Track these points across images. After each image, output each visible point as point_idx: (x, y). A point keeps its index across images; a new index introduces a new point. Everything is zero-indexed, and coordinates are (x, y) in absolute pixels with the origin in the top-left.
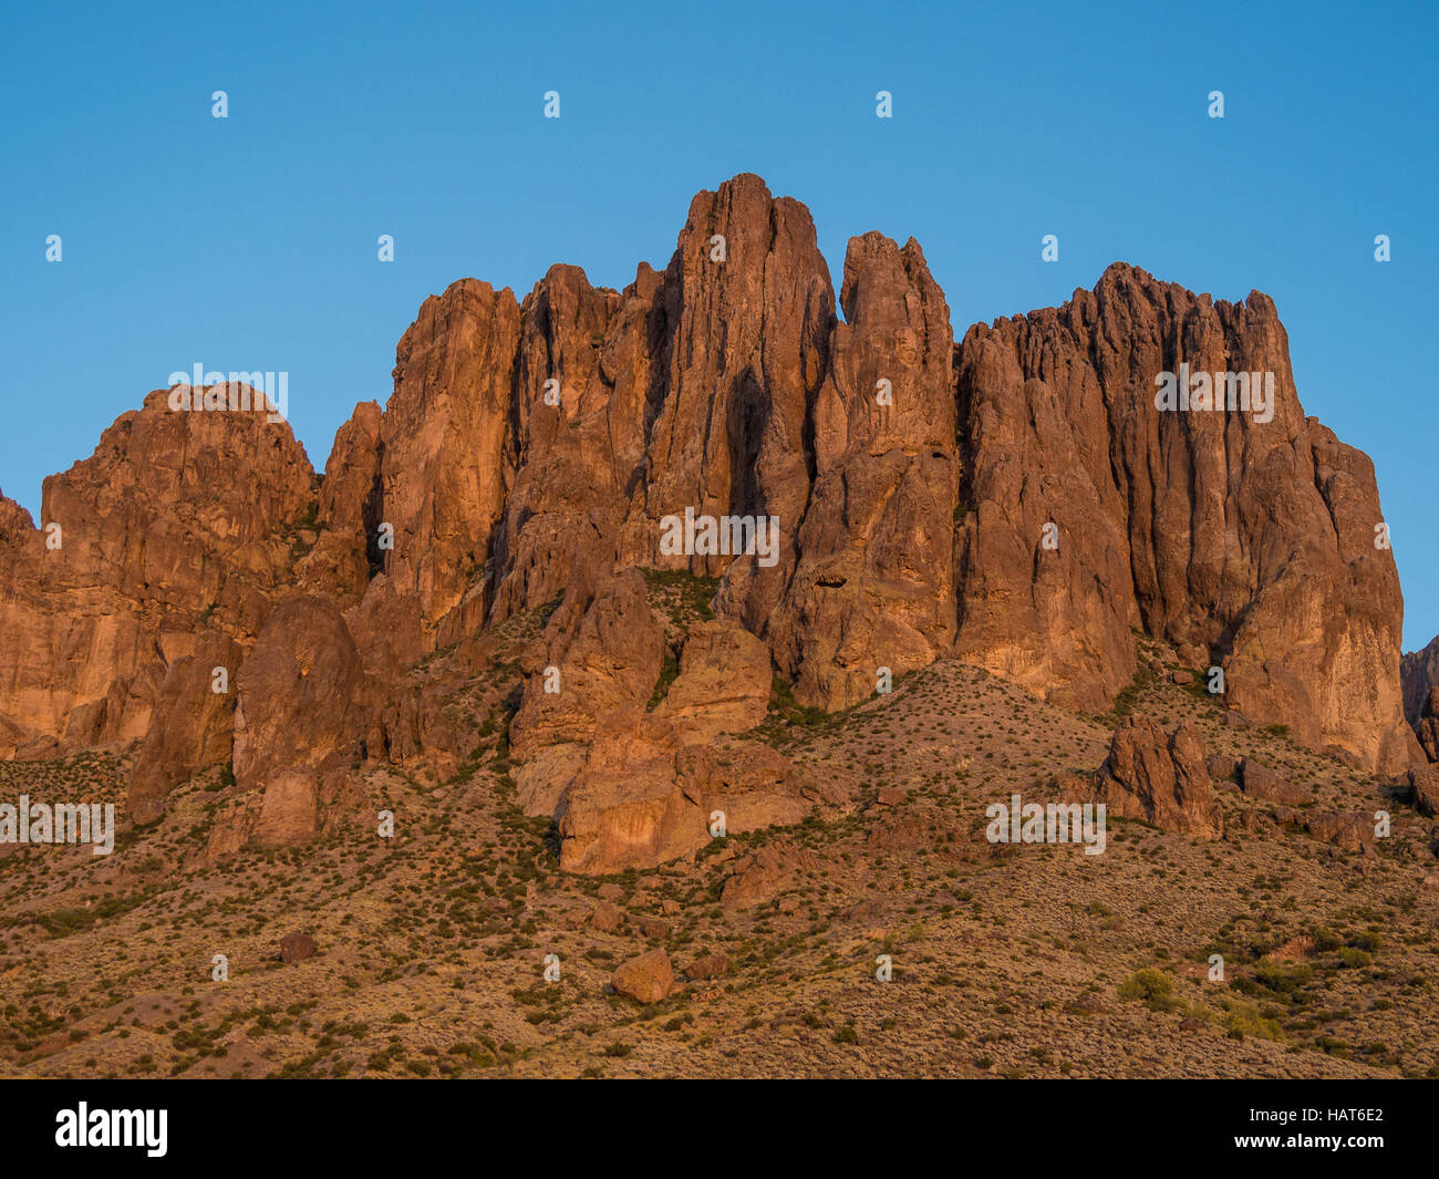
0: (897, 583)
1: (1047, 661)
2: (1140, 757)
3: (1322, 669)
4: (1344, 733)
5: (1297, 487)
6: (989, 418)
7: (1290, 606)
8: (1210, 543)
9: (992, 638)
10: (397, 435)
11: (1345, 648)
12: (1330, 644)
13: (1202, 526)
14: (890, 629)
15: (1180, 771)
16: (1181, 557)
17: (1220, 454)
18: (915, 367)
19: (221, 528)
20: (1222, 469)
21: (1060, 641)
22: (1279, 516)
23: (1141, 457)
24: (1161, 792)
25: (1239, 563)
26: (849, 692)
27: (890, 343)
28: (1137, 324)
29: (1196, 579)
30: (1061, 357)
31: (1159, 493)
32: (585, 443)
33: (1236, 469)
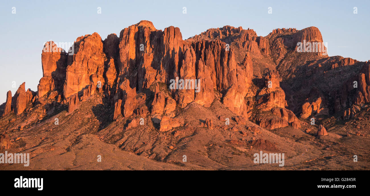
0: (189, 93)
1: (204, 101)
2: (207, 122)
3: (234, 98)
4: (236, 105)
5: (234, 76)
6: (199, 72)
7: (231, 92)
8: (224, 81)
9: (198, 99)
10: (122, 48)
11: (237, 96)
12: (235, 95)
13: (224, 79)
14: (188, 98)
15: (210, 124)
16: (221, 82)
17: (226, 70)
18: (191, 67)
19: (96, 59)
20: (226, 72)
21: (205, 99)
22: (232, 79)
23: (218, 68)
24: (209, 125)
25: (227, 84)
26: (184, 106)
27: (189, 64)
28: (219, 49)
29: (222, 85)
30: (210, 54)
31: (220, 73)
32: (150, 58)
33: (228, 72)
